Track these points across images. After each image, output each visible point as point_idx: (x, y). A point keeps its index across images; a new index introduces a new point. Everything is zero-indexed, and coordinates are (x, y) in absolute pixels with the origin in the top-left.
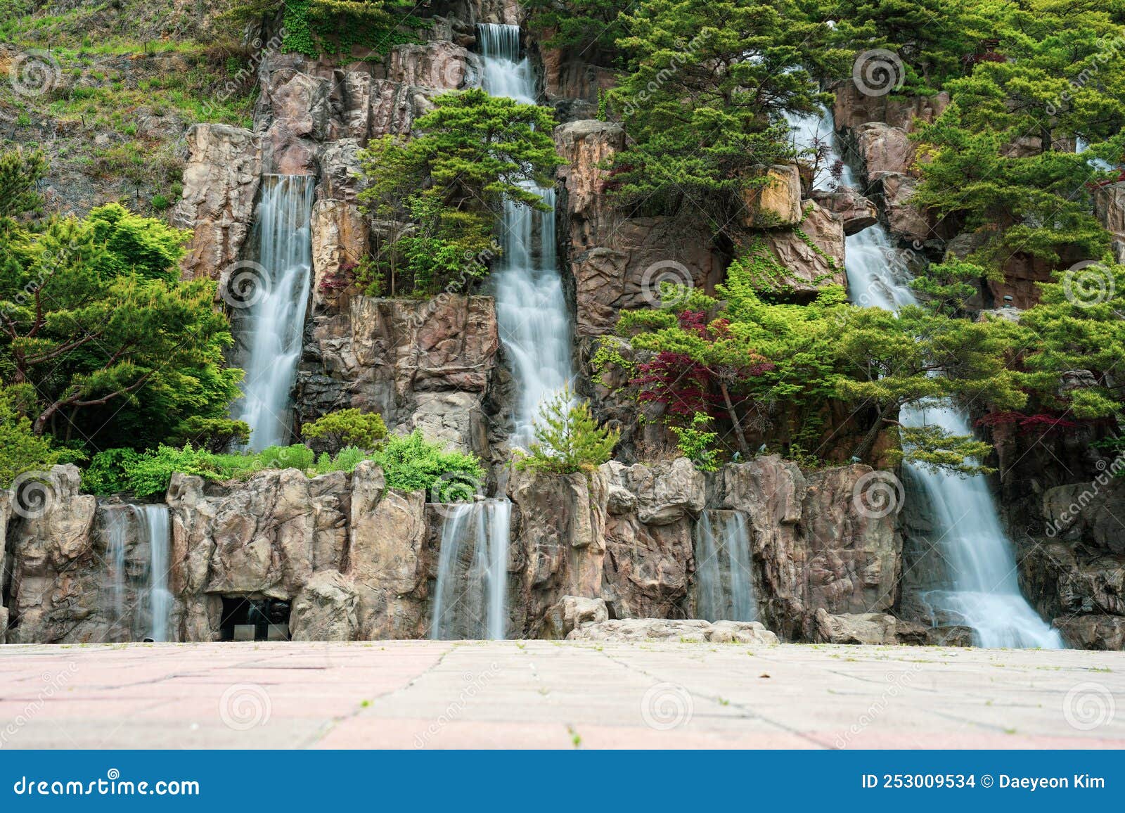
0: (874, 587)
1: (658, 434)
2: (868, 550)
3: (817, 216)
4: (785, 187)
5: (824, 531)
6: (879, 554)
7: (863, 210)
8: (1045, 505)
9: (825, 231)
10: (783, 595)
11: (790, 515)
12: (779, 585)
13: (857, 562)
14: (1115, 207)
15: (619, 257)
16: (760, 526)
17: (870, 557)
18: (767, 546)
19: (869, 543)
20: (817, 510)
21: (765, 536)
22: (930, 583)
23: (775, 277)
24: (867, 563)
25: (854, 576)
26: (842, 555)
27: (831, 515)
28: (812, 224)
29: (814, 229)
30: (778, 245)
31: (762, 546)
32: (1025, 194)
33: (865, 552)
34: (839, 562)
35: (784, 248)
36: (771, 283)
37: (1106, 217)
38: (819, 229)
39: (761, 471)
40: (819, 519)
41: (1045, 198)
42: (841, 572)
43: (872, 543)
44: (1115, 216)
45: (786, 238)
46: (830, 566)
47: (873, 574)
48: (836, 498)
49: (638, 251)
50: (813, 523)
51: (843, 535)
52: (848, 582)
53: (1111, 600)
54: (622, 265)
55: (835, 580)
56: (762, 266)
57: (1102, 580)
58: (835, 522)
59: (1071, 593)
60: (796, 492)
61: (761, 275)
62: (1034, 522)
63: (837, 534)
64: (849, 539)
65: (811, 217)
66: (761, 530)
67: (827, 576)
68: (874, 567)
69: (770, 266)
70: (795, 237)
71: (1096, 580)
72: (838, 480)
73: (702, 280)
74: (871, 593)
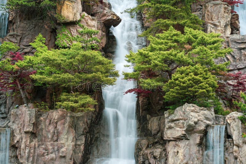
0: (64, 157)
1: (10, 100)
2: (62, 143)
3: (86, 18)
4: (71, 7)
5: (45, 135)
6: (66, 144)
7: (110, 16)
8: (150, 124)
9: (89, 23)
10: (22, 161)
11: (26, 129)
12: (21, 157)
13: (58, 147)
14: (208, 11)
15: (17, 36)
16: (17, 134)
17: (63, 145)
18: (18, 142)
19: (63, 140)
20: (43, 127)
21: (18, 137)
22: (102, 155)
23: (70, 41)
24: (62, 147)
25: (57, 153)
26: (52, 145)
27: (48, 129)
28: (85, 21)
29: (85, 23)
30: (71, 29)
31: (16, 141)
32: (161, 7)
33: (61, 143)
34: (50, 147)
35: (73, 30)
36: (68, 43)
37: (205, 15)
38: (87, 23)
39: (20, 112)
40: (44, 131)
41: (167, 8)
42: (51, 151)
43: (64, 140)
44: (208, 15)
45: (74, 27)
46: (46, 149)
47: (63, 152)
48: (51, 122)
49: (26, 33)
50: (42, 132)
51: (53, 136)
52: (53, 155)
53: (154, 161)
54: (19, 38)
55: (47, 155)
56: (65, 37)
57: (152, 153)
58: (49, 131)
59: (142, 159)
60: (30, 120)
61: (64, 41)
62: (146, 131)
63: (50, 136)
64: (55, 138)
65: (84, 19)
66: (16, 135)
67: (44, 153)
68: (63, 149)
69: (67, 37)
70: (78, 26)
71: (150, 153)
72: (53, 115)
73: (47, 44)
74: (63, 160)
